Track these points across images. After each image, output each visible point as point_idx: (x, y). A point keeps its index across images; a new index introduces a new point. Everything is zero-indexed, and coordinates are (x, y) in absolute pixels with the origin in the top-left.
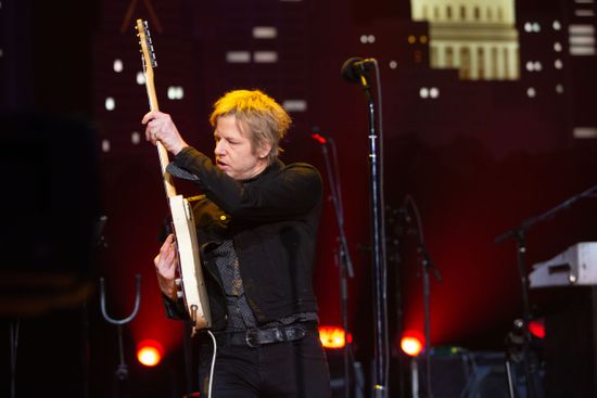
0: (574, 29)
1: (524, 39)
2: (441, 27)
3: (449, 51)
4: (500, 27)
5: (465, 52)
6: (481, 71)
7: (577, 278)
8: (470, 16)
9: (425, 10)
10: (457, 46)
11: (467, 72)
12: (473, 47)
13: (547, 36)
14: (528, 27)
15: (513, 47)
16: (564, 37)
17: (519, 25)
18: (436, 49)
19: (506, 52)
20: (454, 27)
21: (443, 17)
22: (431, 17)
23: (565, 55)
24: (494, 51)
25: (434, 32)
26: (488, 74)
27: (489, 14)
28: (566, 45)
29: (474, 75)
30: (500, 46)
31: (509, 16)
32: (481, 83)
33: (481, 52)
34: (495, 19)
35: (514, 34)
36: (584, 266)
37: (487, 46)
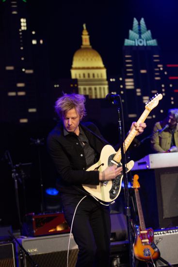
0: (127, 80)
1: (110, 84)
2: (82, 81)
3: (85, 89)
4: (102, 80)
5: (90, 89)
6: (96, 96)
7: (149, 166)
8: (91, 77)
9: (76, 75)
10: (87, 87)
11: (91, 96)
12: (93, 87)
13: (118, 83)
14: (111, 80)
15: (106, 87)
16: (123, 83)
17: (108, 79)
18: (80, 88)
19: (104, 88)
20: (86, 81)
21: (82, 77)
22: (78, 77)
23: (124, 89)
24: (100, 88)
25: (79, 83)
26: (98, 97)
27: (98, 76)
28: (124, 86)
29: (94, 97)
30: (102, 87)
31: (105, 77)
32: (96, 99)
33: (95, 89)
34: (100, 78)
35: (107, 82)
36: (152, 162)
37: (98, 87)
